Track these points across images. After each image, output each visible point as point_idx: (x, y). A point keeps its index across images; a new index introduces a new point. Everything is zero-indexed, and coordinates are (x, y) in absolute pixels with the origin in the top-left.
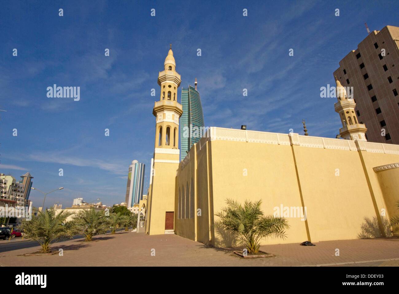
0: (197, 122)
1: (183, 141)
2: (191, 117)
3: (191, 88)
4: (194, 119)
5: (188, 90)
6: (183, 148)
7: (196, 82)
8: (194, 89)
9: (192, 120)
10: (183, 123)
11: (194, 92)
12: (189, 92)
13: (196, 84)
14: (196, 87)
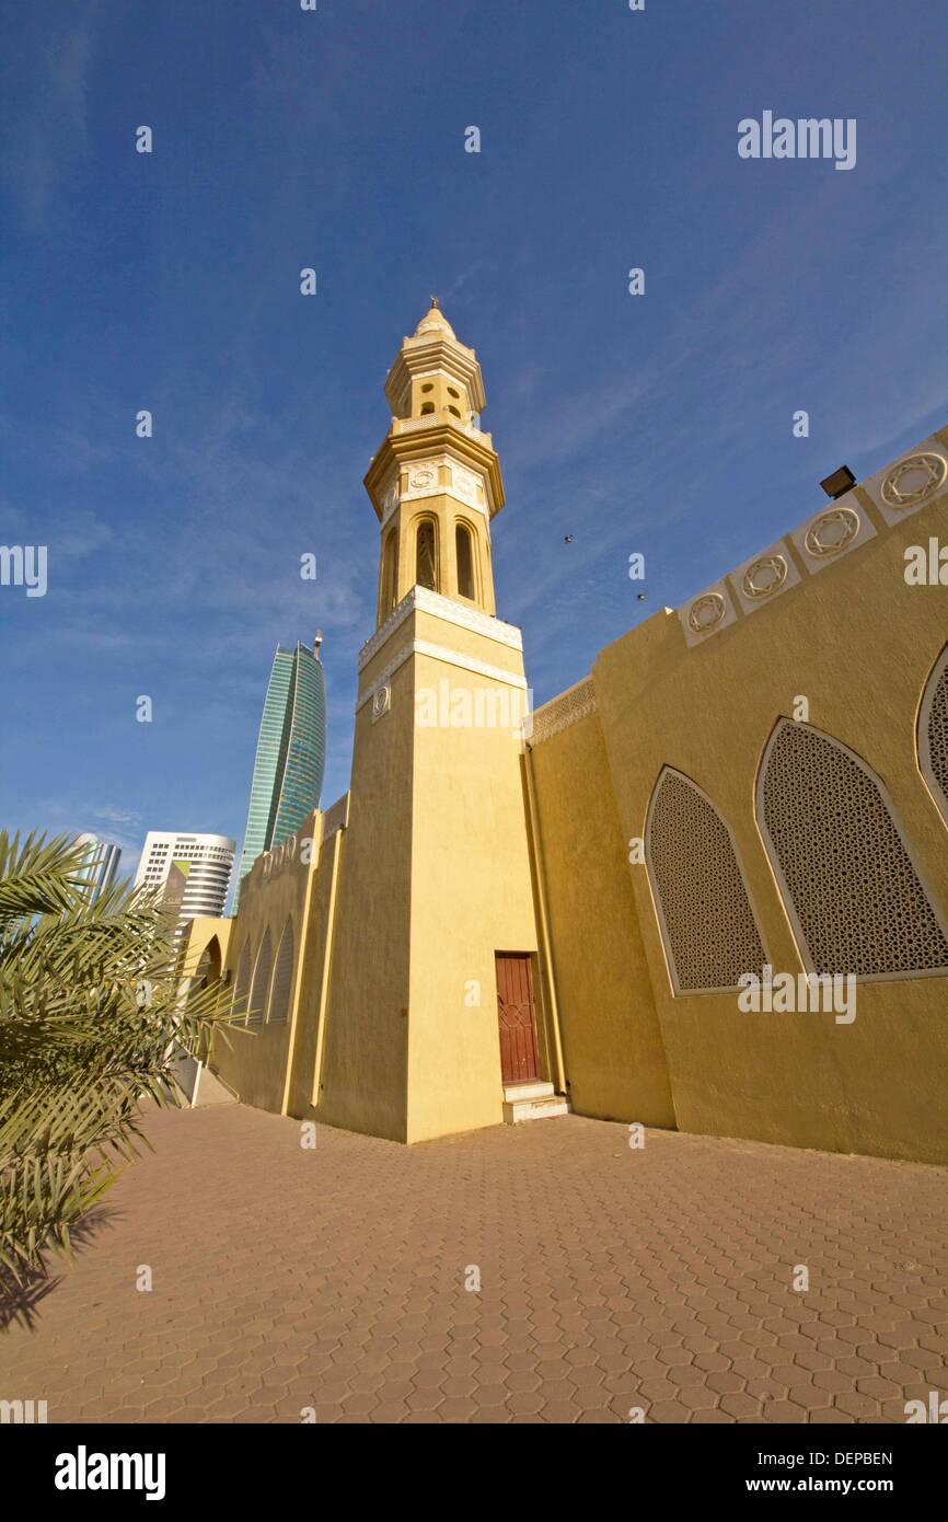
0: (307, 739)
1: (257, 789)
2: (293, 726)
3: (303, 649)
4: (300, 731)
5: (295, 655)
6: (255, 807)
7: (319, 639)
8: (310, 654)
9: (294, 734)
10: (267, 739)
11: (312, 662)
12: (295, 661)
13: (318, 644)
14: (317, 650)
